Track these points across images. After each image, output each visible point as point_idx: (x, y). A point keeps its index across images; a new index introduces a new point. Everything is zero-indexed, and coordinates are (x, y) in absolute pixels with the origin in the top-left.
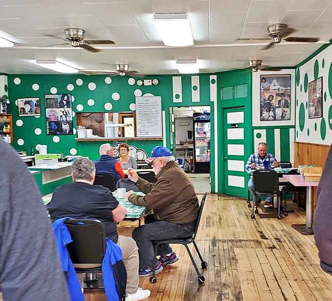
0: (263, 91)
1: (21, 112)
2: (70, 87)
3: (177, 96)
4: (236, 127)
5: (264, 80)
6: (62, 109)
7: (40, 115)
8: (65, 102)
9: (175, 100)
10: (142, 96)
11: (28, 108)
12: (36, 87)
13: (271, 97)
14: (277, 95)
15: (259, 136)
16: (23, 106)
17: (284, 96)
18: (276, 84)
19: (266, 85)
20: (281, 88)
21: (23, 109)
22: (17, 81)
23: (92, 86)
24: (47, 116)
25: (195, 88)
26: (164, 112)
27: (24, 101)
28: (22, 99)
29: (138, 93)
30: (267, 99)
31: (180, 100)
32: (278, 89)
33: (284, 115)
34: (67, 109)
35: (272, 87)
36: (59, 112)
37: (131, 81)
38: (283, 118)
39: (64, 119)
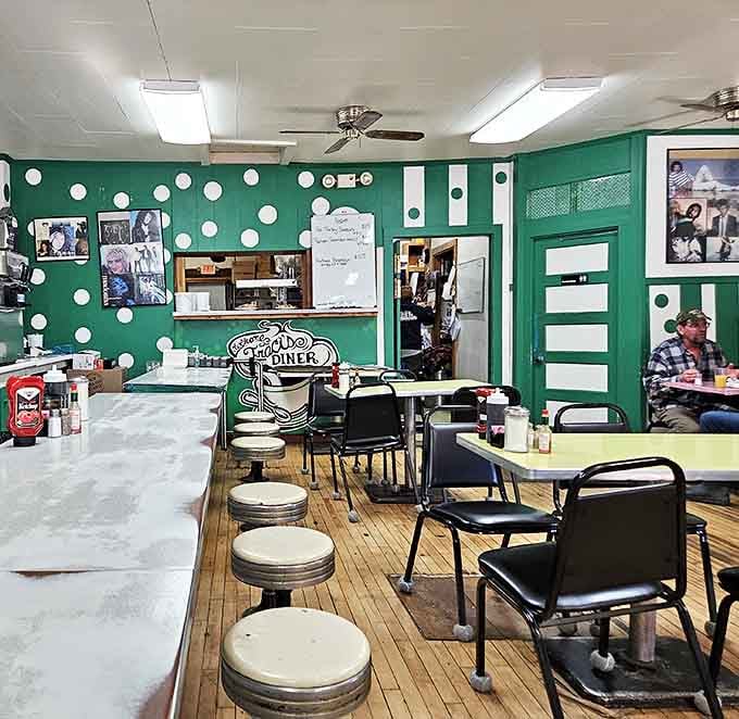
0: (674, 193)
1: (41, 250)
2: (162, 193)
3: (414, 213)
4: (578, 283)
5: (677, 167)
6: (140, 246)
7: (87, 257)
8: (146, 229)
9: (409, 223)
10: (328, 213)
11: (58, 242)
12: (78, 192)
13: (696, 208)
14: (711, 204)
15: (662, 301)
16: (46, 238)
17: (728, 207)
18: (709, 176)
19: (680, 178)
20: (720, 187)
21: (47, 243)
22: (33, 177)
23: (213, 191)
24: (104, 262)
25: (457, 194)
26: (380, 250)
27: (50, 225)
28: (46, 220)
29: (320, 205)
30: (684, 213)
31: (420, 222)
32: (713, 190)
33: (726, 250)
34: (150, 245)
35: (697, 185)
36: (131, 252)
37: (306, 179)
38: (724, 256)
39: (145, 268)
